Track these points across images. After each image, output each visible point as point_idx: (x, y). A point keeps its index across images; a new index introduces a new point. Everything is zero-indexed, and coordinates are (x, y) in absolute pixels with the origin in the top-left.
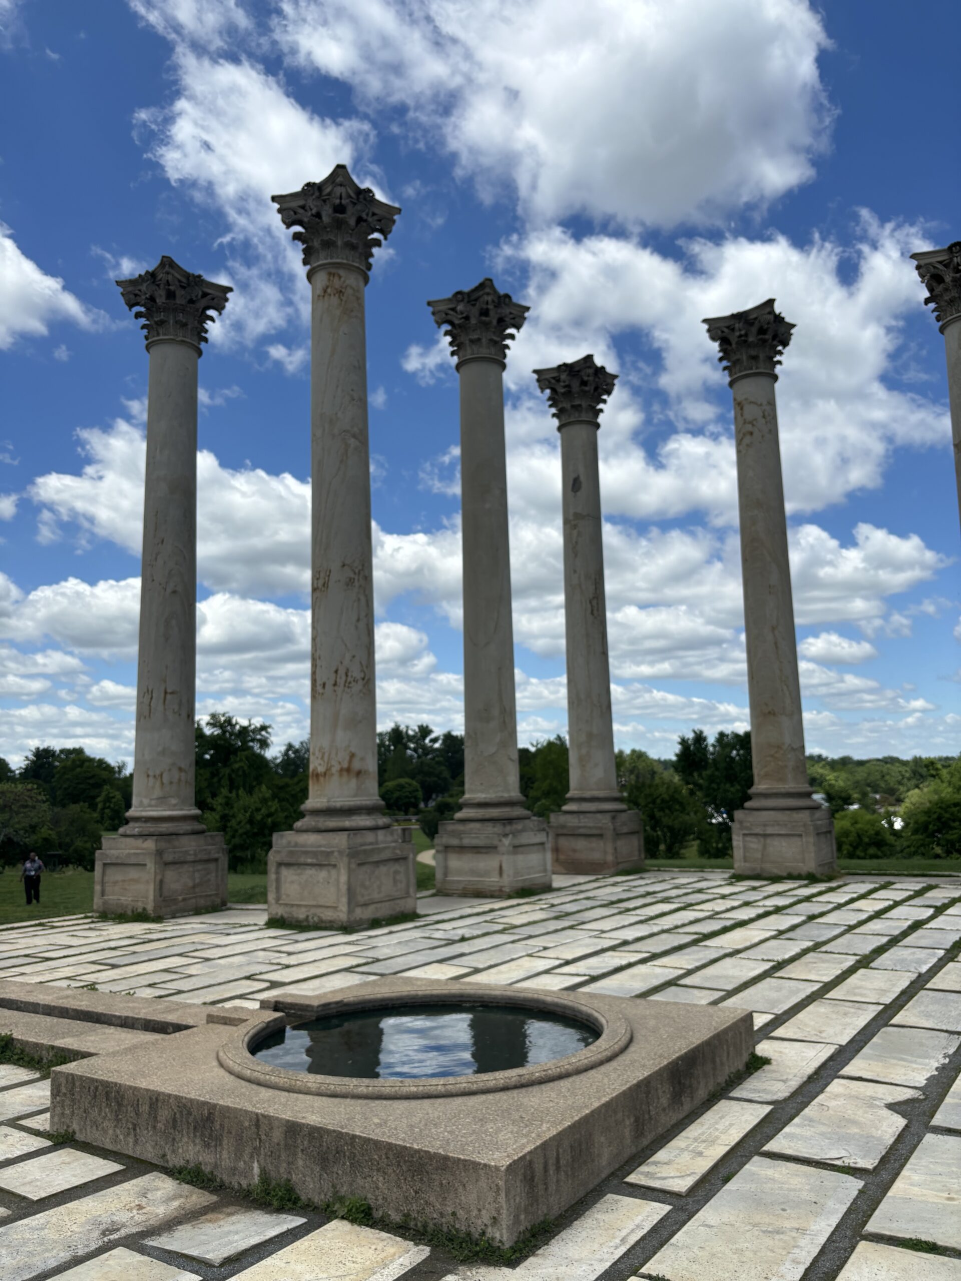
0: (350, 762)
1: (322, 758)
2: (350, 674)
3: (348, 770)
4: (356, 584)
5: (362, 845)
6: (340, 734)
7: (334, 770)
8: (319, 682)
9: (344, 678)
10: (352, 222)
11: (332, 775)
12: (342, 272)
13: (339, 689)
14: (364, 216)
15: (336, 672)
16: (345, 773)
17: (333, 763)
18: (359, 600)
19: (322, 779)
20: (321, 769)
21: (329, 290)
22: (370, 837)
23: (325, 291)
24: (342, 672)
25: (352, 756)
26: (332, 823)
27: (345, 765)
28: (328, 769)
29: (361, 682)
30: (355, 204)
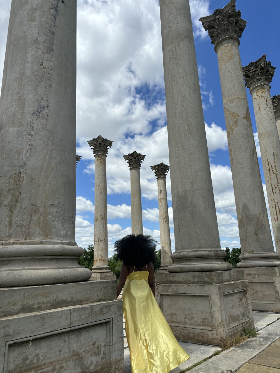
0: (101, 258)
1: (96, 257)
2: (101, 239)
3: (101, 260)
4: (103, 219)
5: (104, 276)
6: (99, 252)
7: (98, 260)
8: (95, 241)
9: (100, 240)
10: (103, 145)
11: (98, 261)
12: (101, 156)
13: (99, 242)
14: (105, 144)
15: (99, 239)
16: (100, 260)
17: (98, 258)
18: (104, 223)
19: (96, 262)
20: (96, 260)
21: (98, 160)
22: (105, 274)
23: (97, 160)
24: (100, 238)
25: (102, 257)
26: (97, 271)
27: (100, 259)
28: (97, 260)
29: (104, 241)
30: (103, 142)
